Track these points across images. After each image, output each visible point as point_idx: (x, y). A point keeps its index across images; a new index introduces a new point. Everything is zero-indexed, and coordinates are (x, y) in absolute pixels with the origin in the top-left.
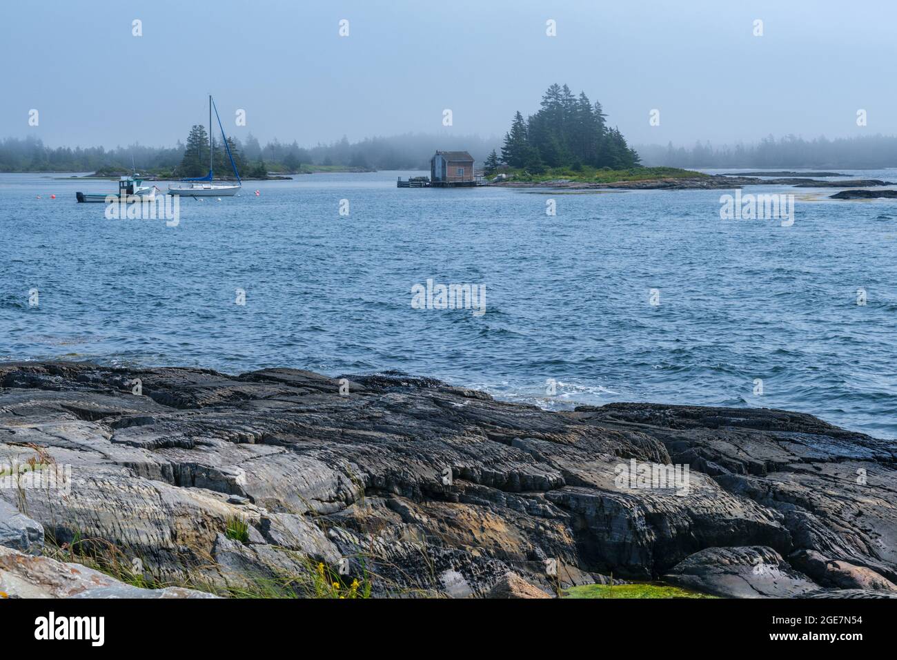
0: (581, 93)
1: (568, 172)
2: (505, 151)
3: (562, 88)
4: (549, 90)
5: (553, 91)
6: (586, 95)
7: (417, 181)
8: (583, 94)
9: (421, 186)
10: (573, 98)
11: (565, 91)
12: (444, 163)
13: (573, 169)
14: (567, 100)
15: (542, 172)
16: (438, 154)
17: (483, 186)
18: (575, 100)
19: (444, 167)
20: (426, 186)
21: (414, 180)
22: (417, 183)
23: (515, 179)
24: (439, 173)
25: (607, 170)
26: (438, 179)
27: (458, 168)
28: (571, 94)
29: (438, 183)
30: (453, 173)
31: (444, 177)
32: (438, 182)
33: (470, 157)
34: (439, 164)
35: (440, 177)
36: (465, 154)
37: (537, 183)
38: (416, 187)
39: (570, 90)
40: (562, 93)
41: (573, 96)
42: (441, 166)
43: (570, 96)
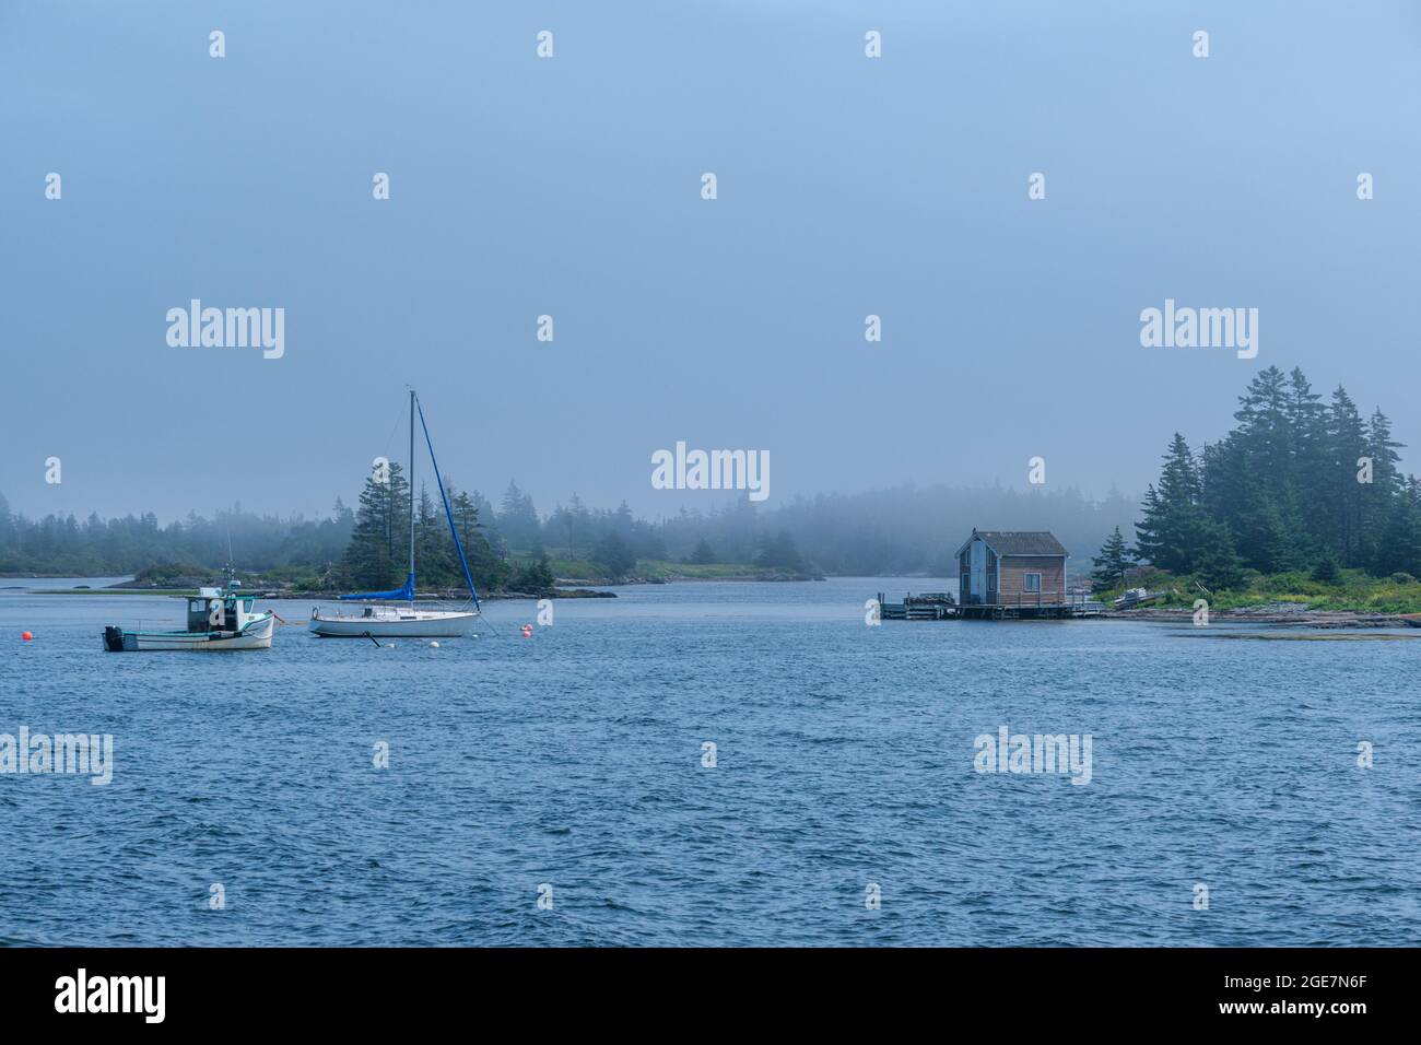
0: (1336, 390)
1: (1305, 585)
2: (1143, 532)
3: (1289, 378)
4: (1256, 383)
5: (1267, 385)
6: (1349, 396)
7: (926, 602)
8: (1340, 394)
9: (934, 618)
10: (1316, 402)
11: (1295, 385)
12: (992, 558)
13: (1315, 579)
14: (1300, 407)
15: (1238, 585)
16: (977, 537)
17: (1088, 617)
18: (1322, 407)
19: (991, 569)
20: (947, 617)
21: (918, 601)
22: (927, 609)
23: (1169, 600)
24: (979, 586)
25: (1402, 581)
26: (977, 599)
27: (1026, 572)
28: (1311, 392)
29: (975, 611)
30: (1014, 585)
31: (992, 596)
32: (977, 606)
33: (1057, 546)
34: (979, 562)
35: (983, 595)
36: (1046, 539)
37: (1224, 612)
38: (922, 618)
39: (1308, 381)
40: (1289, 389)
41: (1316, 397)
42: (984, 568)
43: (1309, 398)
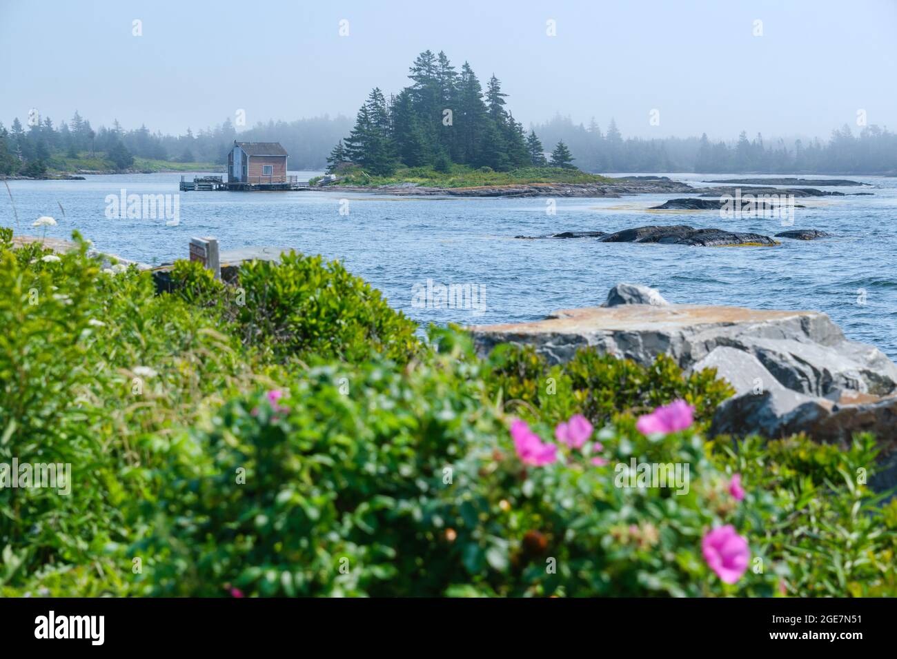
0: (464, 64)
1: (428, 173)
2: (349, 143)
3: (437, 57)
4: (419, 60)
5: (425, 59)
6: (471, 68)
7: (206, 181)
8: (466, 66)
9: (211, 189)
10: (452, 70)
11: (440, 61)
12: (244, 157)
13: (436, 170)
14: (444, 73)
15: (387, 173)
16: (237, 145)
17: (300, 190)
18: (455, 74)
19: (244, 163)
20: (220, 189)
21: (202, 180)
22: (206, 185)
23: (347, 181)
24: (238, 173)
25: (486, 171)
26: (237, 180)
27: (264, 165)
28: (450, 65)
29: (236, 186)
30: (257, 172)
31: (244, 178)
32: (237, 183)
33: (282, 151)
34: (238, 159)
35: (240, 177)
36: (276, 146)
37: (374, 187)
38: (204, 190)
39: (448, 59)
40: (437, 63)
41: (452, 68)
42: (240, 163)
43: (448, 68)
